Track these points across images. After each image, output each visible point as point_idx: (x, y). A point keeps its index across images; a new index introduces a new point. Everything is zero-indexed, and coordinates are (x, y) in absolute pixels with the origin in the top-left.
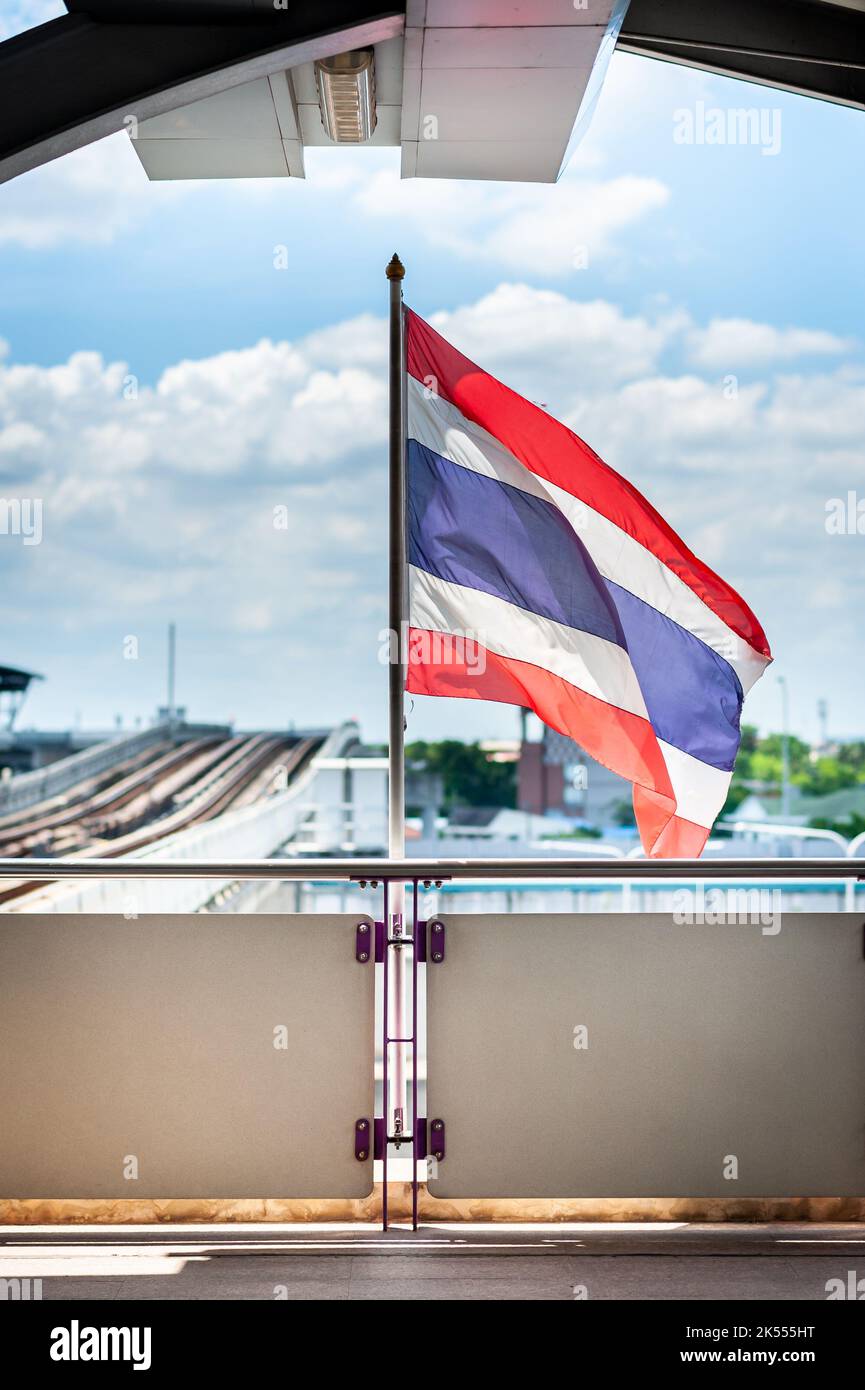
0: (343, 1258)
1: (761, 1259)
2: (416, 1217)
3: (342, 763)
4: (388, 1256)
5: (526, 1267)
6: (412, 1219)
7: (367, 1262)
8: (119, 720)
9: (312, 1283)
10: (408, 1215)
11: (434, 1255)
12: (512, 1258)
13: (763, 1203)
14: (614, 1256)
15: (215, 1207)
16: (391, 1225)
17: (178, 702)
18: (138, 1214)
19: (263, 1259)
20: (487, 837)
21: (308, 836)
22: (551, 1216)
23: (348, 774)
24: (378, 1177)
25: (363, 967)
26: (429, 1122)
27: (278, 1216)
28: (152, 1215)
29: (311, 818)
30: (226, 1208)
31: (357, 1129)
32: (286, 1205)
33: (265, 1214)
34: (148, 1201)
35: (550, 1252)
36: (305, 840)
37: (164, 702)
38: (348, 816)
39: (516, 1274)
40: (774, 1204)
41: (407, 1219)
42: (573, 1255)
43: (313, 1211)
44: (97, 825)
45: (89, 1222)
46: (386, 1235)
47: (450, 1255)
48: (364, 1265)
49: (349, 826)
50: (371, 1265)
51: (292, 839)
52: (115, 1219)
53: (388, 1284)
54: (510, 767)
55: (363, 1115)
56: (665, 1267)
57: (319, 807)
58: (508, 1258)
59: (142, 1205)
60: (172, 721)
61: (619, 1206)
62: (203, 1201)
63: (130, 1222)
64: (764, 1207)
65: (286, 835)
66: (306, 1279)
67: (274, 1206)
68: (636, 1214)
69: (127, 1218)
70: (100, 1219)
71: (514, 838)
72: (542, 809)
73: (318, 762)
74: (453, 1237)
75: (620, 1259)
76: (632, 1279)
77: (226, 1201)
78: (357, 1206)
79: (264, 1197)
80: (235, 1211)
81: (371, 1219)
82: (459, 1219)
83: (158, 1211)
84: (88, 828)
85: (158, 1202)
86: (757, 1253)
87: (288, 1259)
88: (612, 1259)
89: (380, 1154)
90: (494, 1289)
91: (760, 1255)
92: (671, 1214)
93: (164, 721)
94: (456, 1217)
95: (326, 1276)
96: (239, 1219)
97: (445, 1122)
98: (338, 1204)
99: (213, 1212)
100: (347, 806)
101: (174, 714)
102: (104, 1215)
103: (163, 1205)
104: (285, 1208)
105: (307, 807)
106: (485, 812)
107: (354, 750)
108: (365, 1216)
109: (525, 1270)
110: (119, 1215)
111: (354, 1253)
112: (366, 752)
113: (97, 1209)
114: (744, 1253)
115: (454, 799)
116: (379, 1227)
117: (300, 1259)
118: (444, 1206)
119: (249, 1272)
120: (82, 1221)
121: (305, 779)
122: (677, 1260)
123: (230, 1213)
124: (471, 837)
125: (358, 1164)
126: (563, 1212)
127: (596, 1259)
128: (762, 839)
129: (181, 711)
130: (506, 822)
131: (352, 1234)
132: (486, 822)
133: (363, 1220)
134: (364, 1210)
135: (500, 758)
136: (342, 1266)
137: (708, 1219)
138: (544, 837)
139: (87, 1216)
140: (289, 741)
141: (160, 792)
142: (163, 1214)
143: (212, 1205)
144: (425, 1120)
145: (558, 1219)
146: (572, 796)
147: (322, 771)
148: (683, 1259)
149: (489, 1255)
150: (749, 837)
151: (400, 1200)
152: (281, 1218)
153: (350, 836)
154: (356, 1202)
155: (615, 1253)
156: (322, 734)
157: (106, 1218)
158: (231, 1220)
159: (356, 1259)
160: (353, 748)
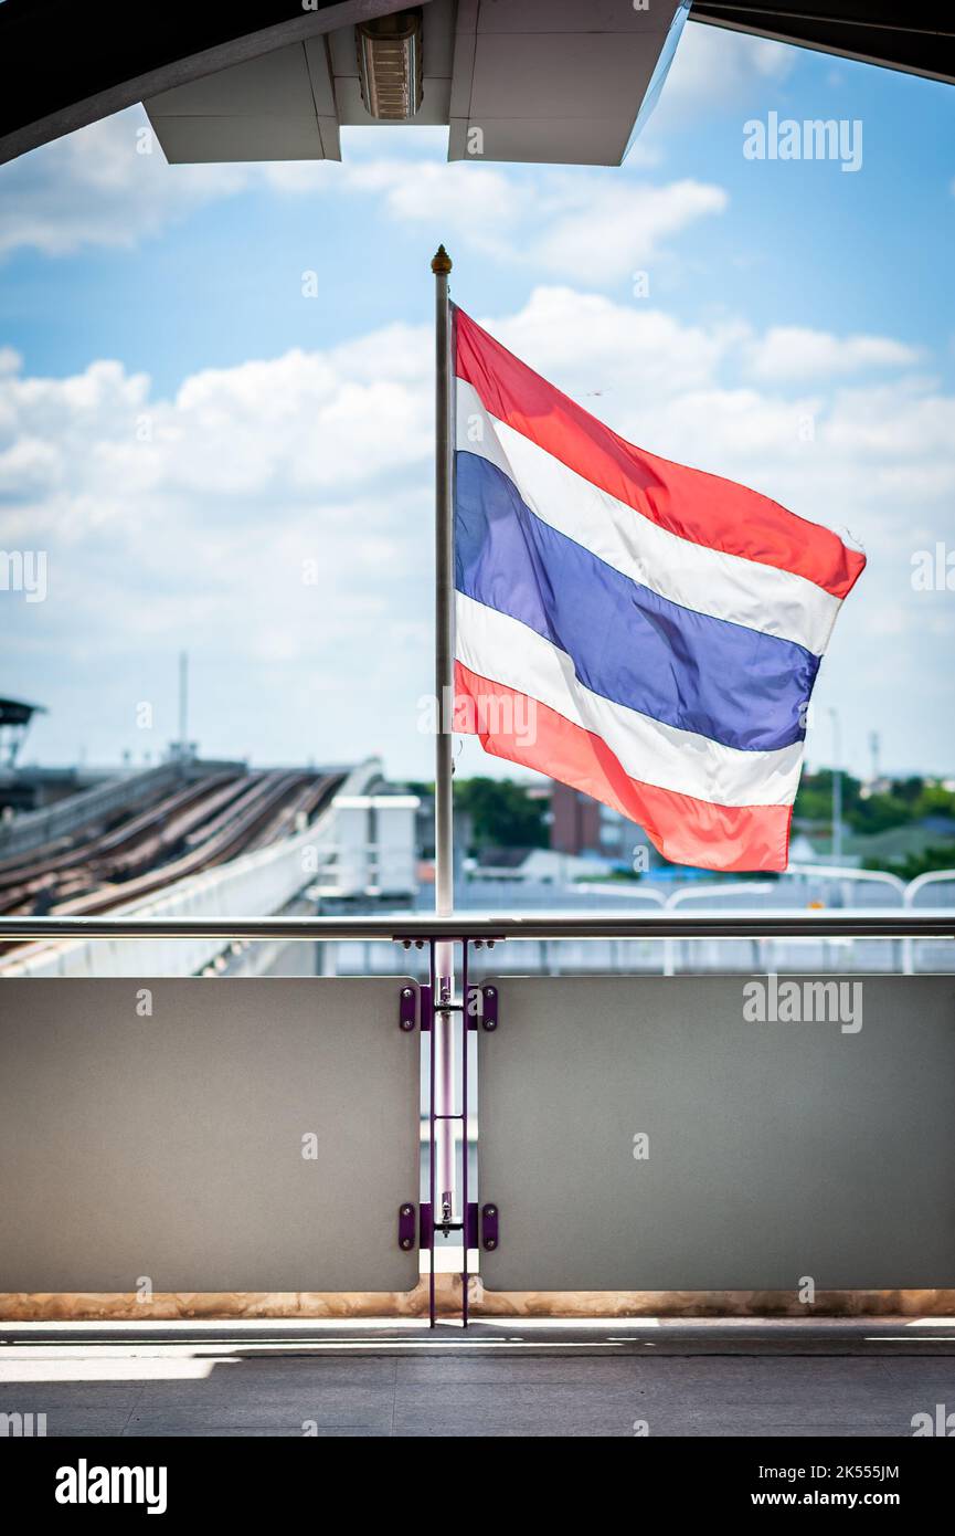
0: (387, 1359)
1: (852, 1360)
2: (467, 1311)
3: (365, 802)
4: (437, 1356)
5: (590, 1370)
6: (462, 1313)
7: (414, 1364)
8: (127, 755)
9: (353, 1389)
10: (458, 1310)
11: (488, 1356)
12: (574, 1359)
13: (850, 1296)
14: (688, 1356)
15: (245, 1301)
16: (439, 1321)
17: (191, 736)
18: (157, 1310)
19: (298, 1361)
20: (519, 879)
21: (331, 879)
22: (616, 1310)
23: (372, 814)
24: (424, 1268)
25: (407, 1036)
26: (480, 1207)
27: (313, 1311)
28: (174, 1310)
29: (333, 860)
30: (257, 1302)
31: (401, 1215)
32: (322, 1298)
33: (299, 1308)
34: (170, 1295)
35: (616, 1352)
36: (325, 884)
37: (175, 736)
38: (373, 858)
39: (579, 1378)
40: (862, 1297)
41: (456, 1314)
42: (642, 1356)
43: (353, 1306)
44: (104, 868)
45: (104, 1318)
46: (434, 1332)
47: (506, 1356)
48: (410, 1367)
49: (373, 869)
50: (418, 1368)
51: (313, 882)
52: (133, 1314)
53: (438, 1390)
54: (543, 804)
55: (408, 1199)
56: (744, 1369)
57: (342, 849)
58: (569, 1360)
59: (163, 1299)
60: (184, 757)
61: (691, 1299)
62: (231, 1295)
63: (150, 1318)
64: (851, 1300)
65: (305, 879)
66: (347, 1384)
67: (310, 1300)
68: (708, 1308)
69: (147, 1312)
70: (116, 1314)
71: (547, 881)
72: (577, 849)
73: (340, 801)
74: (508, 1335)
75: (693, 1359)
76: (708, 1383)
77: (256, 1295)
78: (401, 1299)
79: (299, 1290)
80: (267, 1306)
81: (417, 1314)
82: (513, 1314)
83: (181, 1306)
84: (94, 871)
85: (180, 1295)
86: (846, 1352)
87: (325, 1360)
88: (684, 1360)
89: (427, 1242)
90: (556, 1395)
91: (849, 1355)
92: (748, 1308)
93: (176, 757)
94: (511, 1311)
95: (369, 1380)
96: (270, 1314)
97: (499, 1208)
98: (380, 1298)
99: (241, 1306)
100: (371, 848)
101: (187, 750)
102: (121, 1310)
103: (187, 1299)
104: (321, 1302)
105: (329, 848)
106: (516, 852)
107: (378, 787)
108: (410, 1311)
109: (590, 1373)
110: (138, 1310)
111: (399, 1353)
112: (390, 790)
113: (114, 1303)
114: (830, 1353)
115: (485, 839)
116: (426, 1323)
117: (339, 1360)
118: (498, 1300)
119: (283, 1376)
120: (97, 1316)
121: (326, 819)
122: (757, 1360)
123: (261, 1308)
124: (502, 879)
125: (402, 1254)
126: (629, 1306)
127: (667, 1360)
128: (811, 882)
129: (193, 747)
130: (540, 864)
131: (396, 1331)
132: (518, 863)
133: (408, 1315)
134: (409, 1304)
135: (533, 794)
136: (386, 1369)
137: (789, 1313)
138: (580, 879)
139: (102, 1311)
140: (309, 778)
141: (172, 833)
142: (186, 1309)
143: (241, 1300)
144: (476, 1205)
145: (623, 1314)
146: (609, 835)
147: (344, 810)
148: (765, 1359)
149: (548, 1356)
150: (797, 879)
151: (448, 1293)
152: (317, 1313)
153: (374, 879)
154: (400, 1296)
155: (687, 1352)
156: (343, 771)
157: (123, 1312)
158: (262, 1315)
159: (401, 1359)
160: (377, 785)
